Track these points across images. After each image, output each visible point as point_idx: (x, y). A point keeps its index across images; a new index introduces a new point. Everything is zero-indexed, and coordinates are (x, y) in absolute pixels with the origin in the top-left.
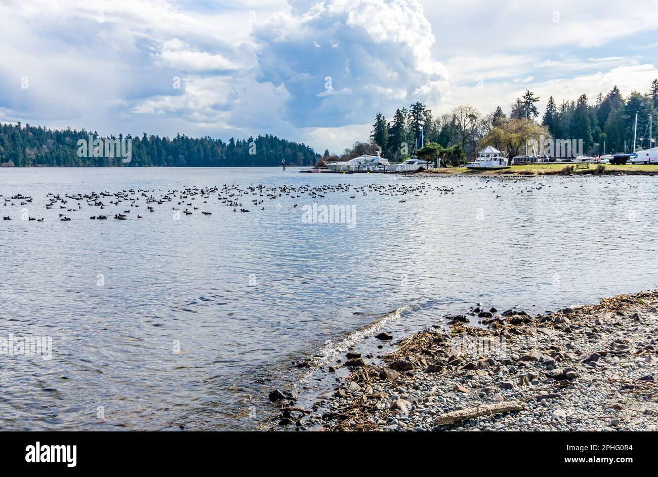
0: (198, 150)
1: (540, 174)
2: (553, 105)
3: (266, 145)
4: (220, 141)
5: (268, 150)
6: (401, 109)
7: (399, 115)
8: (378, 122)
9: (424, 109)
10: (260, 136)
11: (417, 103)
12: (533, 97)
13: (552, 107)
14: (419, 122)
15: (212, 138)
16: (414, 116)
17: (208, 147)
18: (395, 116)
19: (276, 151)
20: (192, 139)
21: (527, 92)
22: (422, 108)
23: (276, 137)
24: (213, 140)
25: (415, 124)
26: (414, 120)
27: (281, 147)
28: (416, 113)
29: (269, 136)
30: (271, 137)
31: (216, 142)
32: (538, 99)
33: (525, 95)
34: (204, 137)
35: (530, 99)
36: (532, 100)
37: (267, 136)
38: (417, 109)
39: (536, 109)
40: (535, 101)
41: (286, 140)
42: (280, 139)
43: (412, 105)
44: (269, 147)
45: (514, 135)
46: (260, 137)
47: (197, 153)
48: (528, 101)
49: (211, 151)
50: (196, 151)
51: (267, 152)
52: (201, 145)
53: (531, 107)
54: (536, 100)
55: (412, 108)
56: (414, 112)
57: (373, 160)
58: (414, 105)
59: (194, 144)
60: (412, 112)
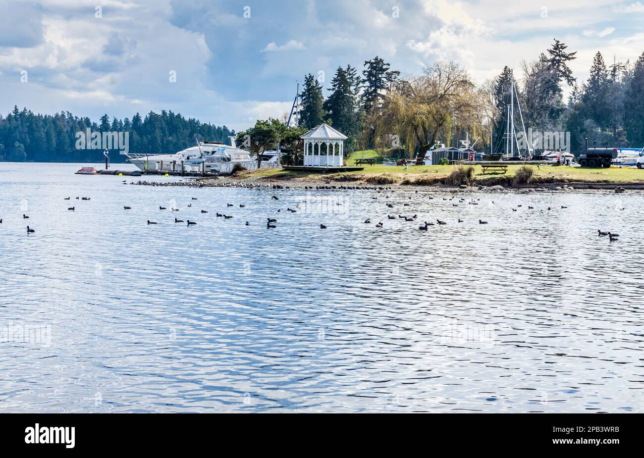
0: (48, 134)
1: (407, 183)
2: (600, 66)
3: (162, 128)
4: (87, 120)
5: (165, 135)
6: (345, 69)
7: (342, 78)
8: (308, 90)
9: (387, 69)
10: (151, 112)
11: (376, 59)
12: (566, 52)
13: (600, 69)
14: (379, 91)
15: (74, 116)
16: (369, 80)
17: (65, 130)
18: (335, 80)
19: (178, 137)
20: (40, 117)
21: (554, 43)
22: (384, 67)
23: (179, 116)
24: (76, 118)
25: (370, 94)
26: (371, 87)
27: (187, 132)
28: (373, 76)
29: (168, 112)
30: (172, 114)
31: (80, 123)
32: (574, 56)
33: (552, 48)
34: (60, 114)
35: (559, 56)
36: (564, 56)
37: (164, 112)
38: (375, 68)
39: (570, 72)
40: (569, 59)
41: (196, 120)
42: (187, 119)
43: (366, 63)
44: (167, 132)
45: (424, 108)
46: (152, 114)
47: (45, 140)
48: (557, 58)
49: (70, 136)
50: (44, 136)
51: (162, 141)
52: (52, 125)
53: (561, 68)
54: (570, 56)
55: (367, 68)
56: (370, 74)
57: (213, 152)
58: (369, 62)
59: (41, 123)
60: (366, 73)
